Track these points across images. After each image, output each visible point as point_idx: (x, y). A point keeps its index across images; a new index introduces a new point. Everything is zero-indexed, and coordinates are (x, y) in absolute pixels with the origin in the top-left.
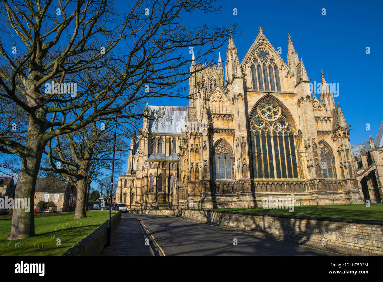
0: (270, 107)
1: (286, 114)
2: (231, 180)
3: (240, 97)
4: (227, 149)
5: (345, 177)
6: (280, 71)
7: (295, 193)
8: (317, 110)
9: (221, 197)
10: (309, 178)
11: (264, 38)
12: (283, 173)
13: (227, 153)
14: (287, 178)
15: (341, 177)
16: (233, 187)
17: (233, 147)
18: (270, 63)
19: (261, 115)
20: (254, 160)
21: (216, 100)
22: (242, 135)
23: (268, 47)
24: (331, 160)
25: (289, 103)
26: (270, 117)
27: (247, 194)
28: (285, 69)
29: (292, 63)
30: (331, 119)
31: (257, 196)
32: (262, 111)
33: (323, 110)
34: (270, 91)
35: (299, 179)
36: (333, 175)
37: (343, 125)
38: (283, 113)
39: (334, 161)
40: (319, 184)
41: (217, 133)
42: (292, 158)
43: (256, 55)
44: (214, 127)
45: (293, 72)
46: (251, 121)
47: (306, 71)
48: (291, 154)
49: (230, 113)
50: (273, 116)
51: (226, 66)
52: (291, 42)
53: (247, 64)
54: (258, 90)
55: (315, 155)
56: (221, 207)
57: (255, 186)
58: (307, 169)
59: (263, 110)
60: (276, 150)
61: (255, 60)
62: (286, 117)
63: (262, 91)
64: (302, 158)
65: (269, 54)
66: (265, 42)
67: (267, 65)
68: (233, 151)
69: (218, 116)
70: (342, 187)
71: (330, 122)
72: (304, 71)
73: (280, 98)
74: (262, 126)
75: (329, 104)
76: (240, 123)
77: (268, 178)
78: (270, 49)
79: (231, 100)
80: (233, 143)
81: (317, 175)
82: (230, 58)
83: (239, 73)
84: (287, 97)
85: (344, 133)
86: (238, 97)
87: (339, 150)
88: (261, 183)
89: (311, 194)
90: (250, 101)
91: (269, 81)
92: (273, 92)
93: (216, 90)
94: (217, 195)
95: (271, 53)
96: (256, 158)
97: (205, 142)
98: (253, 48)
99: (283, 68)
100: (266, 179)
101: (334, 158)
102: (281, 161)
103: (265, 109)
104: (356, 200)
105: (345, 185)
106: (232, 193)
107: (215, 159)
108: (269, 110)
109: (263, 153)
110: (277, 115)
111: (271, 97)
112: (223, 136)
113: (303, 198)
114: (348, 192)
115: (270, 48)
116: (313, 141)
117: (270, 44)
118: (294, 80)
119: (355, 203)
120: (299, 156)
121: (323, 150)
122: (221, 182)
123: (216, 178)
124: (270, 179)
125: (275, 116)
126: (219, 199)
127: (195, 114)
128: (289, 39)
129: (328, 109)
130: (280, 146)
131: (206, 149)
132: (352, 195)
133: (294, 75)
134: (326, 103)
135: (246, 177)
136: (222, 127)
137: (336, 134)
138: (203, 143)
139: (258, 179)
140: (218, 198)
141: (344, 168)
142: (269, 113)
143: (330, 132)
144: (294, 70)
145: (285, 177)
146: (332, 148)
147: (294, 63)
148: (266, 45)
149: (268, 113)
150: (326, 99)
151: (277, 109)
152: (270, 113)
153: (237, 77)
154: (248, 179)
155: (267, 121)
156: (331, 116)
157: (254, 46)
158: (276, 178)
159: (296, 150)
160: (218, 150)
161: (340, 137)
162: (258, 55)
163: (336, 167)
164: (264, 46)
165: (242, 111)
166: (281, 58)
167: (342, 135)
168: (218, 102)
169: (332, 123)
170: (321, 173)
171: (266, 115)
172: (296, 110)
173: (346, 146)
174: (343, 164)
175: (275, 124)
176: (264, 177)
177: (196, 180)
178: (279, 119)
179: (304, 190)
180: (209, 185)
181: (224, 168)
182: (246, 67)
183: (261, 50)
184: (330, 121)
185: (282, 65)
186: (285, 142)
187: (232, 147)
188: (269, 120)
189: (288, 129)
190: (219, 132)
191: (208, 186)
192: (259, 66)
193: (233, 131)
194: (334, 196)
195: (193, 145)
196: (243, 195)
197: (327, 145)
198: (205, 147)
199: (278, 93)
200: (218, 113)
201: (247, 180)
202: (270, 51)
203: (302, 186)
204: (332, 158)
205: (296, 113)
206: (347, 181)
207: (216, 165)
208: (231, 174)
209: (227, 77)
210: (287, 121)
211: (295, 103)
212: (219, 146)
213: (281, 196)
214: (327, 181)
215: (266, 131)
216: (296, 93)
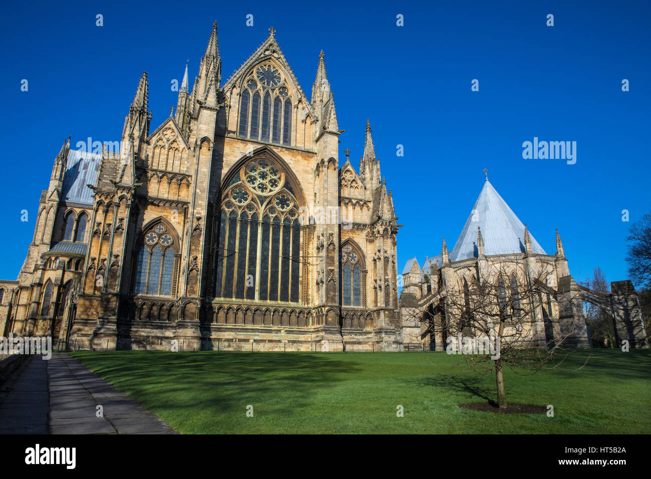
0: (265, 170)
1: (292, 185)
2: (170, 297)
3: (205, 143)
4: (170, 239)
5: (379, 304)
6: (294, 111)
7: (288, 328)
8: (349, 186)
9: (142, 328)
10: (317, 303)
11: (275, 47)
12: (271, 291)
13: (169, 247)
14: (277, 300)
15: (373, 304)
16: (170, 310)
17: (181, 236)
18: (278, 94)
19: (246, 182)
20: (219, 263)
21: (163, 144)
22: (197, 213)
23: (280, 64)
24: (362, 274)
25: (301, 167)
26: (262, 187)
27: (189, 324)
28: (303, 109)
29: (318, 100)
30: (371, 205)
31: (216, 331)
32: (250, 177)
33: (359, 187)
34: (271, 142)
35: (300, 304)
36: (361, 301)
37: (387, 216)
38: (287, 185)
39: (365, 276)
40: (329, 314)
41: (153, 207)
42: (292, 265)
43: (255, 75)
44: (149, 194)
45: (317, 116)
46: (226, 192)
47: (335, 116)
48: (291, 258)
49: (186, 171)
50: (269, 187)
51: (195, 86)
52: (323, 65)
53: (235, 90)
54: (248, 137)
55: (330, 262)
56: (139, 347)
57: (215, 312)
58: (315, 288)
59: (252, 174)
60: (265, 249)
61: (253, 83)
62: (292, 192)
63: (255, 140)
64: (310, 268)
65: (279, 78)
66: (275, 55)
67: (273, 96)
68: (180, 242)
69: (160, 175)
70: (372, 322)
71: (368, 210)
72: (332, 114)
73: (287, 157)
74: (244, 204)
75: (372, 179)
76: (198, 191)
77: (243, 298)
78: (284, 69)
79: (192, 149)
80: (182, 227)
81: (327, 297)
82: (204, 72)
83: (212, 101)
84: (299, 158)
85: (386, 230)
86: (202, 143)
87: (375, 258)
88: (226, 306)
89: (315, 331)
90: (229, 155)
91: (272, 124)
92: (275, 144)
93: (167, 126)
94: (133, 325)
95: (283, 77)
96: (225, 261)
97: (122, 220)
98: (252, 61)
99: (300, 106)
100: (238, 300)
101: (366, 272)
102: (272, 268)
103: (256, 173)
104: (389, 344)
105: (377, 318)
106: (167, 322)
107: (142, 255)
108: (263, 176)
109: (239, 253)
110: (276, 186)
111: (270, 153)
112: (165, 214)
113: (302, 337)
114: (379, 332)
115: (283, 67)
116: (330, 239)
117: (284, 60)
118: (317, 129)
119: (387, 350)
120: (306, 264)
121: (350, 257)
122: (147, 300)
123: (139, 291)
124: (245, 300)
125: (272, 189)
126: (137, 331)
127: (117, 165)
128: (321, 58)
129: (368, 186)
130: (272, 242)
131: (122, 233)
132: (383, 335)
133: (318, 121)
134: (366, 176)
135: (194, 292)
136: (165, 196)
137: (374, 230)
138: (118, 221)
139: (222, 299)
140: (135, 329)
141: (378, 288)
142: (261, 181)
143: (365, 225)
144: (318, 112)
145: (274, 298)
146: (365, 254)
147: (321, 101)
148: (277, 61)
149: (259, 181)
150: (367, 170)
151: (278, 176)
152: (264, 182)
153: (205, 107)
154: (196, 297)
155: (256, 195)
156: (371, 199)
157: (254, 58)
158: (257, 300)
159: (301, 252)
160: (152, 238)
161: (379, 235)
162: (258, 77)
163: (368, 287)
164: (272, 63)
165: (206, 170)
166: (299, 87)
167: (381, 232)
168: (167, 149)
169: (371, 210)
170: (335, 295)
171: (256, 185)
172: (312, 181)
173: (386, 252)
174: (378, 281)
175: (269, 202)
176: (234, 296)
177: (96, 292)
178: (279, 193)
179: (307, 324)
180: (114, 303)
181: (158, 273)
182: (231, 93)
183: (266, 69)
184: (368, 207)
185: (300, 101)
186: (284, 236)
187: (178, 236)
188: (259, 193)
189: (292, 213)
190: (158, 206)
191: (114, 306)
192: (257, 95)
193: (185, 206)
194: (357, 337)
195: (100, 223)
196: (181, 326)
197: (357, 248)
198: (120, 230)
199: (283, 148)
200: (163, 169)
201: (193, 298)
202: (282, 73)
203: (302, 316)
204: (363, 272)
205: (312, 186)
206: (380, 312)
207: (143, 267)
208: (170, 285)
209: (192, 106)
210: (293, 200)
211: (312, 169)
212: (154, 232)
213: (261, 332)
214: (348, 311)
215: (250, 213)
216: (316, 152)
